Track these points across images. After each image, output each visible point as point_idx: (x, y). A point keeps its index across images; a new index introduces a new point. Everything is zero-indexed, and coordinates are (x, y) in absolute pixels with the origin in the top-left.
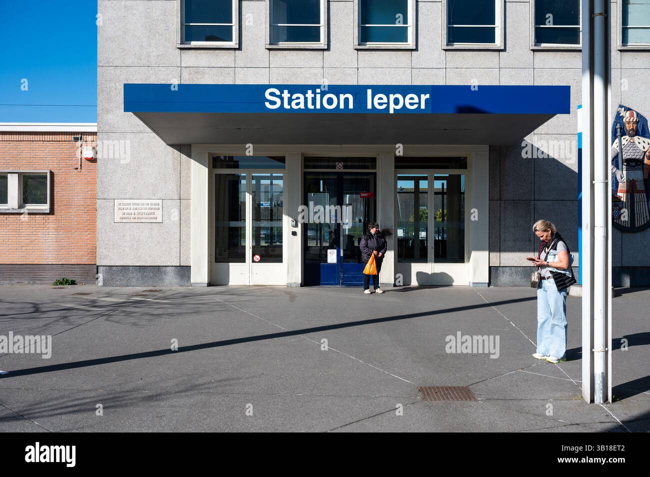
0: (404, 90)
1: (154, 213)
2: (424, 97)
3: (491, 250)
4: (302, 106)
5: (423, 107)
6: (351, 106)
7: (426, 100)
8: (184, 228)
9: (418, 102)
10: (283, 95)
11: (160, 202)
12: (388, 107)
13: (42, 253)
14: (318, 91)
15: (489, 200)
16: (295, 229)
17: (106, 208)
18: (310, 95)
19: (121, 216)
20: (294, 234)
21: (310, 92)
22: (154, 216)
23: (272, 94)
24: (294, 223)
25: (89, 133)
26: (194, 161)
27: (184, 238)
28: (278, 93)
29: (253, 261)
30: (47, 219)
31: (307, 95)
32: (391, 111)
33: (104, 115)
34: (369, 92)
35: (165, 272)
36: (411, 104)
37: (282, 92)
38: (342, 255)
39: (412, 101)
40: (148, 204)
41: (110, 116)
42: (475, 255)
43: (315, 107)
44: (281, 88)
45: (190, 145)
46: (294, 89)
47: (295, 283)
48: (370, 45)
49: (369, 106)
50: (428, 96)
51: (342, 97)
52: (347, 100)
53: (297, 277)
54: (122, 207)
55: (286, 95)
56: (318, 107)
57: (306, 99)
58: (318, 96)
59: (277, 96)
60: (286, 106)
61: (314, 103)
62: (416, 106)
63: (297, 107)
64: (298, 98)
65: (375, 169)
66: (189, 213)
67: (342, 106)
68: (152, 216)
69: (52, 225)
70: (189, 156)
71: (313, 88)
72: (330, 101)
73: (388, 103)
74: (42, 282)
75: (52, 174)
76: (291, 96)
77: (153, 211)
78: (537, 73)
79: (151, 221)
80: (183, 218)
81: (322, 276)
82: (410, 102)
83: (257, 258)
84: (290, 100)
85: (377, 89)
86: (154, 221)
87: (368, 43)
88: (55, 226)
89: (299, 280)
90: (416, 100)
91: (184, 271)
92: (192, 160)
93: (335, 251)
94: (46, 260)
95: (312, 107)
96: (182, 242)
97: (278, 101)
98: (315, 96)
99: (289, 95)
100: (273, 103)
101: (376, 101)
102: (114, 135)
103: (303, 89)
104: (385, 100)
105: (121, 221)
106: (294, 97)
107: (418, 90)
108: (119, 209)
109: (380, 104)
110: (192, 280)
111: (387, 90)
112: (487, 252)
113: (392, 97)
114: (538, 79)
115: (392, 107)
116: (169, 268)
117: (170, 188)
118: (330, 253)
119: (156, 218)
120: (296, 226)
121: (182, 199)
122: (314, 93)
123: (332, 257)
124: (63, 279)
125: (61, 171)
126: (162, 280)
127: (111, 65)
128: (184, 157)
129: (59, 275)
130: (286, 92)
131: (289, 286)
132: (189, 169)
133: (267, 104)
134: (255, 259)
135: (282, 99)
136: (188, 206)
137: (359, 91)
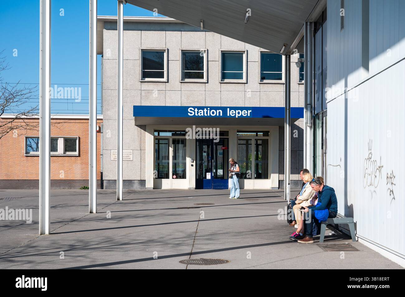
0: (242, 109)
1: (129, 156)
2: (249, 111)
3: (279, 173)
4: (202, 115)
5: (249, 115)
6: (221, 115)
7: (250, 112)
8: (142, 163)
9: (247, 113)
10: (195, 110)
11: (132, 151)
12: (235, 115)
13: (74, 175)
14: (209, 109)
15: (279, 150)
16: (192, 164)
17: (107, 154)
18: (205, 110)
19: (114, 157)
20: (192, 165)
21: (205, 109)
22: (129, 158)
23: (191, 110)
24: (192, 161)
25: (100, 119)
26: (147, 133)
27: (142, 167)
28: (193, 109)
29: (173, 178)
30: (77, 159)
31: (204, 110)
32: (237, 117)
33: (106, 112)
34: (228, 109)
35: (134, 182)
36: (244, 114)
37: (195, 109)
38: (213, 175)
39: (245, 113)
40: (126, 152)
41: (109, 112)
42: (272, 175)
43: (207, 115)
44: (194, 108)
45: (145, 126)
46: (199, 108)
47: (193, 188)
48: (226, 80)
49: (228, 115)
50: (251, 111)
51: (218, 111)
52: (219, 112)
53: (193, 185)
54: (114, 153)
55: (196, 110)
56: (209, 115)
57: (204, 112)
58: (209, 111)
59: (193, 111)
60: (196, 115)
61: (207, 113)
62: (246, 115)
63: (201, 115)
64: (201, 112)
65: (228, 136)
66: (145, 156)
67: (218, 115)
68: (128, 158)
69: (79, 162)
70: (145, 130)
71: (207, 108)
72: (213, 113)
73: (236, 114)
74: (74, 188)
75: (79, 138)
76: (198, 111)
77: (128, 155)
78: (301, 94)
79: (128, 160)
80: (142, 158)
81: (204, 185)
82: (244, 113)
83: (175, 176)
84: (198, 112)
85: (231, 108)
86: (129, 160)
87: (225, 80)
88: (81, 162)
89: (194, 187)
90: (246, 112)
91: (142, 182)
92: (146, 132)
93: (210, 173)
94: (77, 178)
95: (206, 115)
96: (142, 169)
97: (193, 112)
98: (207, 111)
99: (197, 110)
100: (191, 113)
101: (231, 113)
102: (111, 120)
103: (202, 108)
104: (234, 113)
105: (114, 160)
106: (199, 111)
107: (247, 109)
108: (113, 154)
109: (232, 114)
110: (146, 187)
111: (235, 108)
112: (278, 174)
113: (237, 111)
114: (301, 97)
115: (237, 115)
116: (135, 181)
117: (137, 145)
118: (208, 174)
119: (130, 158)
120: (193, 162)
121: (142, 150)
122: (207, 109)
123: (209, 176)
124: (84, 187)
125: (83, 137)
126: (132, 186)
127: (109, 89)
128: (142, 131)
129: (82, 185)
130: (196, 109)
131: (190, 189)
132: (145, 136)
133: (189, 114)
134: (174, 177)
135: (195, 112)
136: (145, 153)
137: (224, 109)
